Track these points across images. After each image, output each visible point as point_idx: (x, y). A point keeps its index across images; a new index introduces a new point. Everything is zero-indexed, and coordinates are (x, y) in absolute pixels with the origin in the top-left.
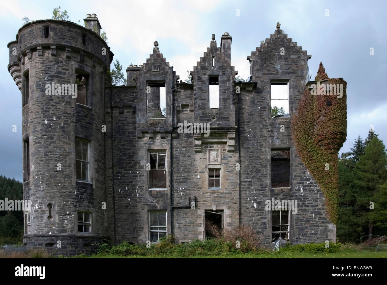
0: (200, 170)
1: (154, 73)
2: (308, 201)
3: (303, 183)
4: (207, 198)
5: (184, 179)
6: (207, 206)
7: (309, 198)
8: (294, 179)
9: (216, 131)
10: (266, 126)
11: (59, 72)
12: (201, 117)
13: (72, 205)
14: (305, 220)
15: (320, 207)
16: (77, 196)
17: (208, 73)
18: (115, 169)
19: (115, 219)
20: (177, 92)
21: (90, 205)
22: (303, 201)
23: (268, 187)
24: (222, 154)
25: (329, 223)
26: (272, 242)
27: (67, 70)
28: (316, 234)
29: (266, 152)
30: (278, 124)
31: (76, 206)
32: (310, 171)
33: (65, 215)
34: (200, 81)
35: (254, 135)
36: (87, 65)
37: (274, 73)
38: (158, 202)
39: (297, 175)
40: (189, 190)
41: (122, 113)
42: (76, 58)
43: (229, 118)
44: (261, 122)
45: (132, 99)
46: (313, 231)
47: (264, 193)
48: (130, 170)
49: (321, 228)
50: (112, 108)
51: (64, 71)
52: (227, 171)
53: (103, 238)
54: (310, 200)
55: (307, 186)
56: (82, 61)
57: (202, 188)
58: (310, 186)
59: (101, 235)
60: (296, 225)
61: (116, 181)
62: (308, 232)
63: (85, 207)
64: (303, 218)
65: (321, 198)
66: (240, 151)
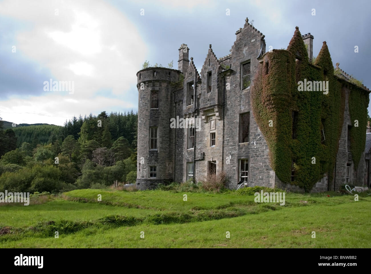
0: (207, 135)
1: (190, 77)
2: (258, 152)
3: (256, 138)
4: (209, 153)
5: (200, 141)
6: (209, 159)
7: (259, 150)
8: (251, 136)
9: (209, 108)
10: (237, 98)
11: (144, 95)
12: (203, 101)
13: (147, 163)
14: (256, 167)
15: (265, 157)
16: (149, 158)
17: (207, 71)
18: (176, 139)
19: (175, 168)
20: (197, 86)
21: (156, 162)
22: (255, 152)
23: (237, 143)
24: (216, 122)
25: (270, 170)
26: (238, 185)
27: (147, 93)
28: (262, 179)
29: (237, 117)
30: (243, 95)
31: (148, 163)
32: (260, 128)
33: (144, 169)
34: (204, 78)
35: (231, 106)
36: (157, 86)
37: (242, 57)
38: (190, 157)
39: (252, 132)
40: (202, 148)
41: (179, 105)
42: (151, 85)
43: (215, 98)
44: (235, 96)
45: (182, 96)
46: (261, 177)
47: (234, 147)
48: (181, 138)
49: (265, 174)
50: (176, 103)
51: (146, 94)
52: (218, 134)
53: (163, 180)
54: (260, 152)
55: (258, 140)
56: (154, 86)
57: (207, 146)
58: (260, 140)
59: (162, 179)
60: (251, 172)
61: (176, 145)
62: (258, 177)
63: (153, 163)
64: (255, 166)
65: (266, 150)
66: (224, 119)
